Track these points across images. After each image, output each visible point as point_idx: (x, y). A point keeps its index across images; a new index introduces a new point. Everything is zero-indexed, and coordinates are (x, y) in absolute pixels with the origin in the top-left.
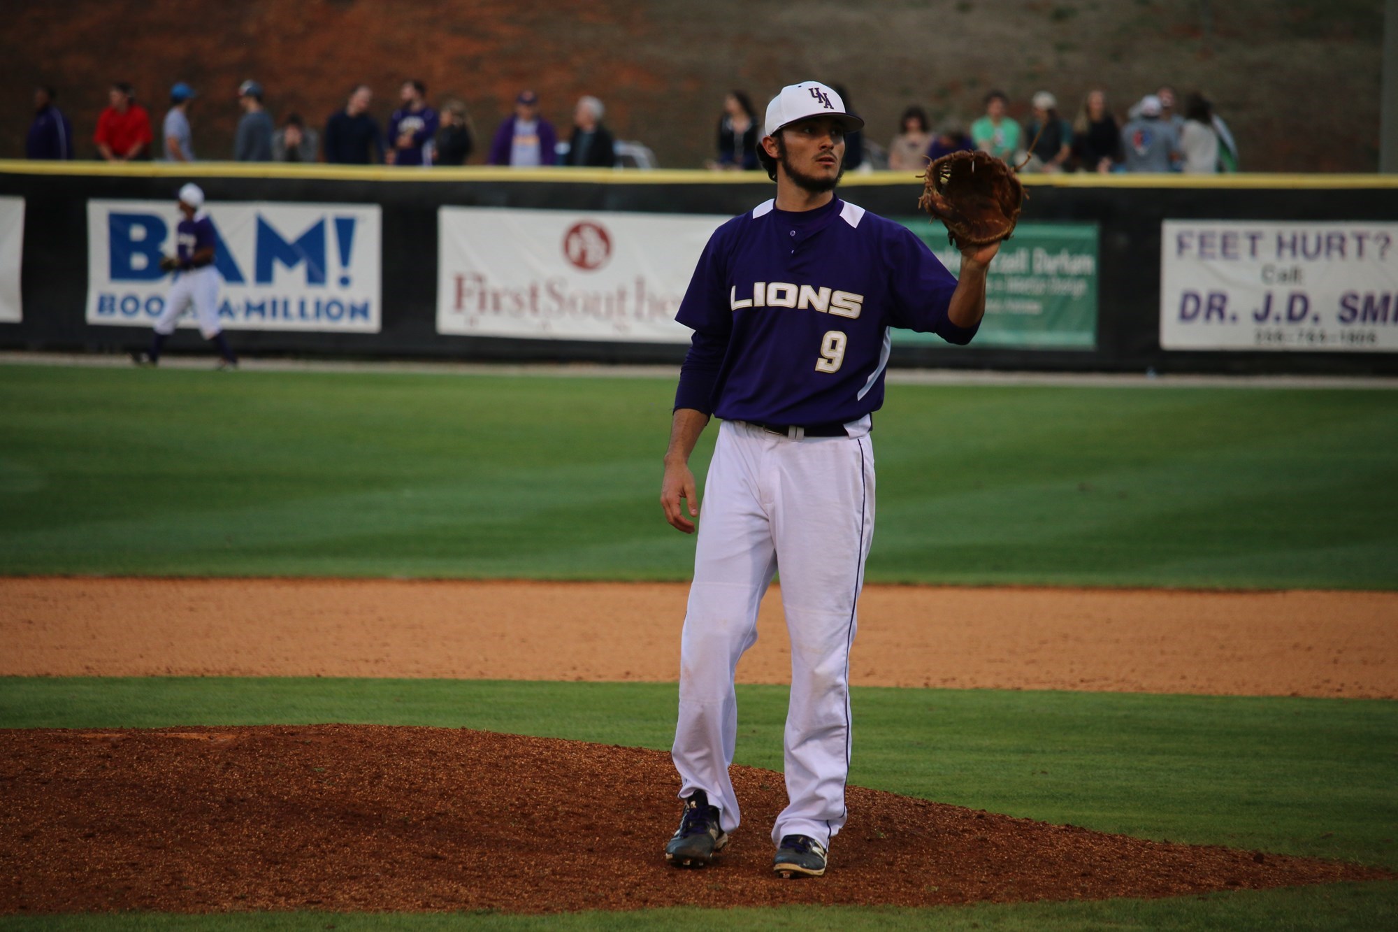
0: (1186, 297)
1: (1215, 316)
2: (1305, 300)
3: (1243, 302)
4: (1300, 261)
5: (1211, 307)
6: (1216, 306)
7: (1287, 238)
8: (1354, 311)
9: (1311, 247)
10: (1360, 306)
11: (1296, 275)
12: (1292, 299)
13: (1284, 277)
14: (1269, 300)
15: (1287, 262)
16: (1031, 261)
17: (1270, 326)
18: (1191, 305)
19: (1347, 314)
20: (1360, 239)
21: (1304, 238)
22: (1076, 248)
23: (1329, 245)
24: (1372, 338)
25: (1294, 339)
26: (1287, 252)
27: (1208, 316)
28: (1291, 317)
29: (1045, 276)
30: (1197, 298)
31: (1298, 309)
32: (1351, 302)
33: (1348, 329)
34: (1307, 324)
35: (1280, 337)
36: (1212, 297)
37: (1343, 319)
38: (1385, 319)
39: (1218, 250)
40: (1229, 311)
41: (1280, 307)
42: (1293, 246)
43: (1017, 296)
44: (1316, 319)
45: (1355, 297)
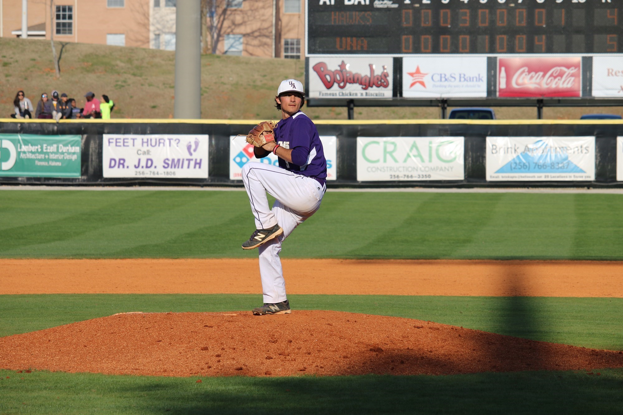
0: (111, 160)
1: (121, 166)
2: (151, 160)
3: (131, 161)
4: (150, 148)
5: (120, 164)
6: (122, 163)
7: (145, 140)
8: (168, 164)
9: (153, 144)
10: (170, 163)
11: (148, 152)
12: (148, 160)
13: (144, 153)
14: (139, 160)
15: (145, 148)
16: (58, 147)
17: (140, 169)
18: (113, 162)
19: (166, 166)
20: (170, 140)
21: (151, 140)
22: (73, 144)
23: (160, 143)
24: (174, 173)
25: (148, 174)
26: (145, 144)
27: (119, 167)
28: (147, 167)
29: (63, 153)
30: (115, 160)
31: (150, 163)
32: (167, 161)
33: (166, 170)
34: (152, 169)
35: (143, 173)
36: (120, 160)
37: (164, 167)
38: (178, 167)
39: (122, 144)
40: (126, 164)
41: (143, 163)
42: (147, 142)
43: (53, 160)
44: (155, 167)
45: (168, 159)
